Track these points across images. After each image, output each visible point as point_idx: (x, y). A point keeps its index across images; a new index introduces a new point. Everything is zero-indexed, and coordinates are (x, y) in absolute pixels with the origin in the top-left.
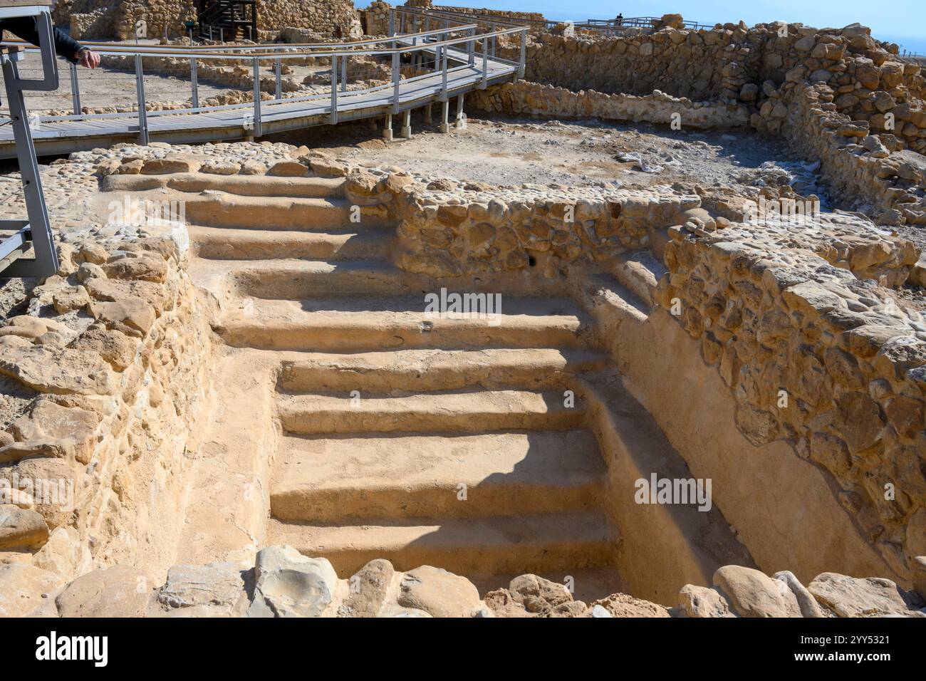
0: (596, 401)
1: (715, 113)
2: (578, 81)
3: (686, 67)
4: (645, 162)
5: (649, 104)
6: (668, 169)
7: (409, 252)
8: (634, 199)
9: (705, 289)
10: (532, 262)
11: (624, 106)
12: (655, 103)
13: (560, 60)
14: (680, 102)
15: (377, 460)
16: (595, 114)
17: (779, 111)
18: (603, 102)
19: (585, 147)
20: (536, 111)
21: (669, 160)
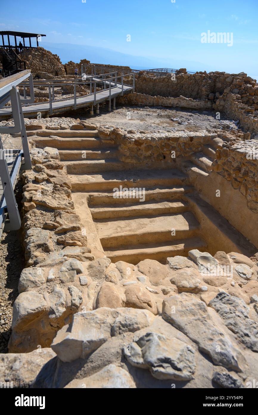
0: (192, 203)
1: (200, 104)
2: (151, 92)
3: (189, 87)
4: (182, 122)
5: (178, 101)
6: (189, 124)
7: (125, 156)
8: (197, 135)
9: (232, 165)
10: (164, 157)
11: (170, 101)
12: (181, 100)
13: (144, 84)
14: (189, 100)
15: (126, 226)
16: (160, 104)
17: (222, 103)
18: (162, 100)
19: (159, 116)
20: (140, 103)
21: (189, 120)
